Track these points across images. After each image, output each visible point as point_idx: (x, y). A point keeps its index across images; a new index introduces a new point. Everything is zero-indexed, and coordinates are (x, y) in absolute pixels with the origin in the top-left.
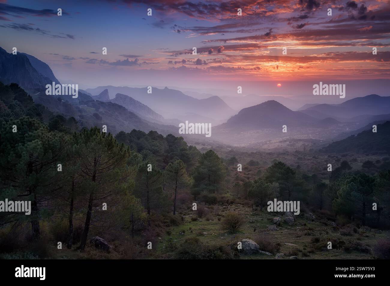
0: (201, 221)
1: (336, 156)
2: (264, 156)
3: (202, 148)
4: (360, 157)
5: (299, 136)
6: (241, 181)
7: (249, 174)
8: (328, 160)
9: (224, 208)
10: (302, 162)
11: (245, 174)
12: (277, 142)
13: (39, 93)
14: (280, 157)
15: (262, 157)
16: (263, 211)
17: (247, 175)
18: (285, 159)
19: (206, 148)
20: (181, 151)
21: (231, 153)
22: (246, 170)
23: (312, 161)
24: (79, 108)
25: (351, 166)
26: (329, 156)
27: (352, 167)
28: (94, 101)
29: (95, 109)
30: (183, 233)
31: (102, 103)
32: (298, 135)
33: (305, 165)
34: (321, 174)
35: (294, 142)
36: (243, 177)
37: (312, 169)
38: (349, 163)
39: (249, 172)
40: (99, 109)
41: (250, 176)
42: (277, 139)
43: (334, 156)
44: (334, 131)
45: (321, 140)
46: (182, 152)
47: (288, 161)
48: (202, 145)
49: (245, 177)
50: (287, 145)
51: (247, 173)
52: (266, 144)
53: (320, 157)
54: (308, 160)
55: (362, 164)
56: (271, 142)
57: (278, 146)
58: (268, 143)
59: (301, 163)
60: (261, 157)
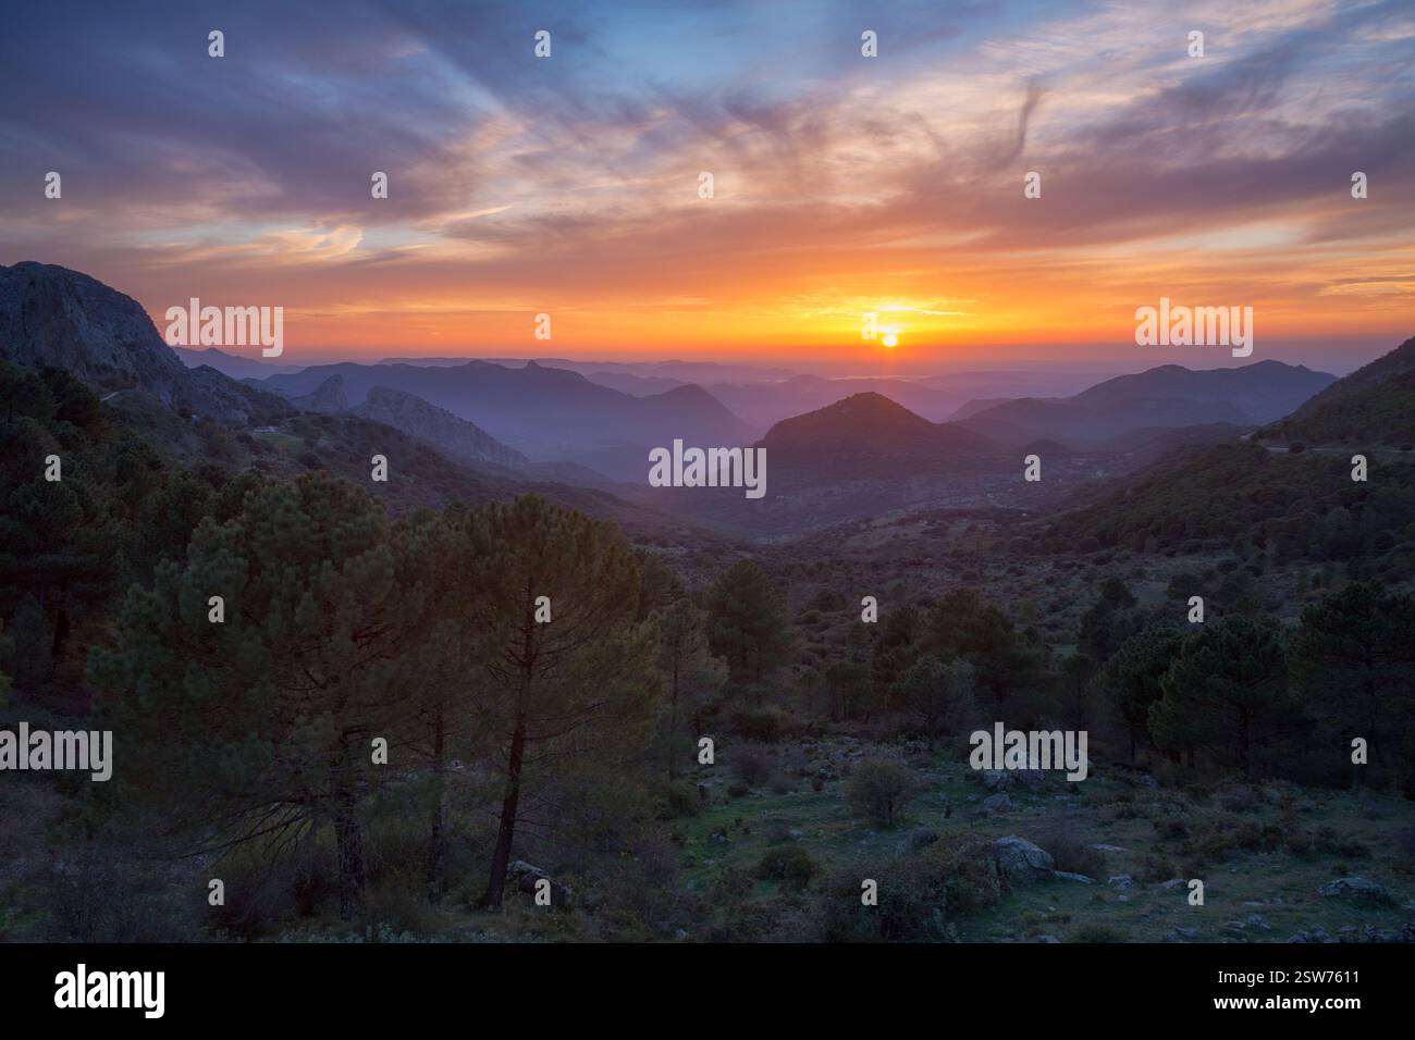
0: (761, 796)
1: (1078, 562)
4: (1151, 564)
6: (804, 663)
7: (823, 638)
8: (1055, 577)
9: (808, 751)
10: (977, 588)
11: (810, 640)
12: (890, 524)
13: (113, 395)
14: (908, 576)
15: (851, 579)
16: (936, 754)
17: (818, 642)
18: (925, 581)
22: (813, 625)
23: (1008, 583)
24: (250, 438)
25: (1135, 593)
26: (1057, 565)
27: (1135, 596)
28: (297, 414)
29: (302, 440)
30: (722, 838)
31: (325, 422)
32: (953, 498)
33: (988, 597)
34: (1045, 625)
35: (945, 522)
36: (808, 649)
37: (1014, 612)
38: (1126, 583)
39: (823, 633)
40: (318, 438)
41: (827, 645)
42: (890, 512)
43: (1074, 564)
44: (1060, 480)
45: (1023, 508)
49: (810, 649)
50: (922, 533)
51: (816, 636)
52: (857, 531)
53: (1029, 568)
54: (993, 581)
55: (1165, 586)
56: (873, 524)
57: (894, 537)
58: (863, 526)
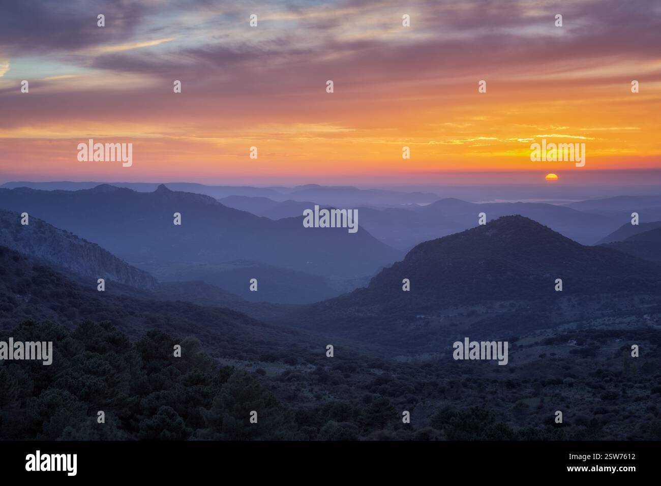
2: (492, 393)
3: (287, 373)
5: (609, 320)
12: (537, 344)
19: (299, 371)
20: (186, 385)
21: (383, 386)
32: (606, 318)
35: (596, 342)
42: (538, 332)
46: (190, 390)
47: (570, 405)
48: (286, 362)
50: (571, 352)
57: (541, 356)
59: (614, 411)
60: (481, 397)
